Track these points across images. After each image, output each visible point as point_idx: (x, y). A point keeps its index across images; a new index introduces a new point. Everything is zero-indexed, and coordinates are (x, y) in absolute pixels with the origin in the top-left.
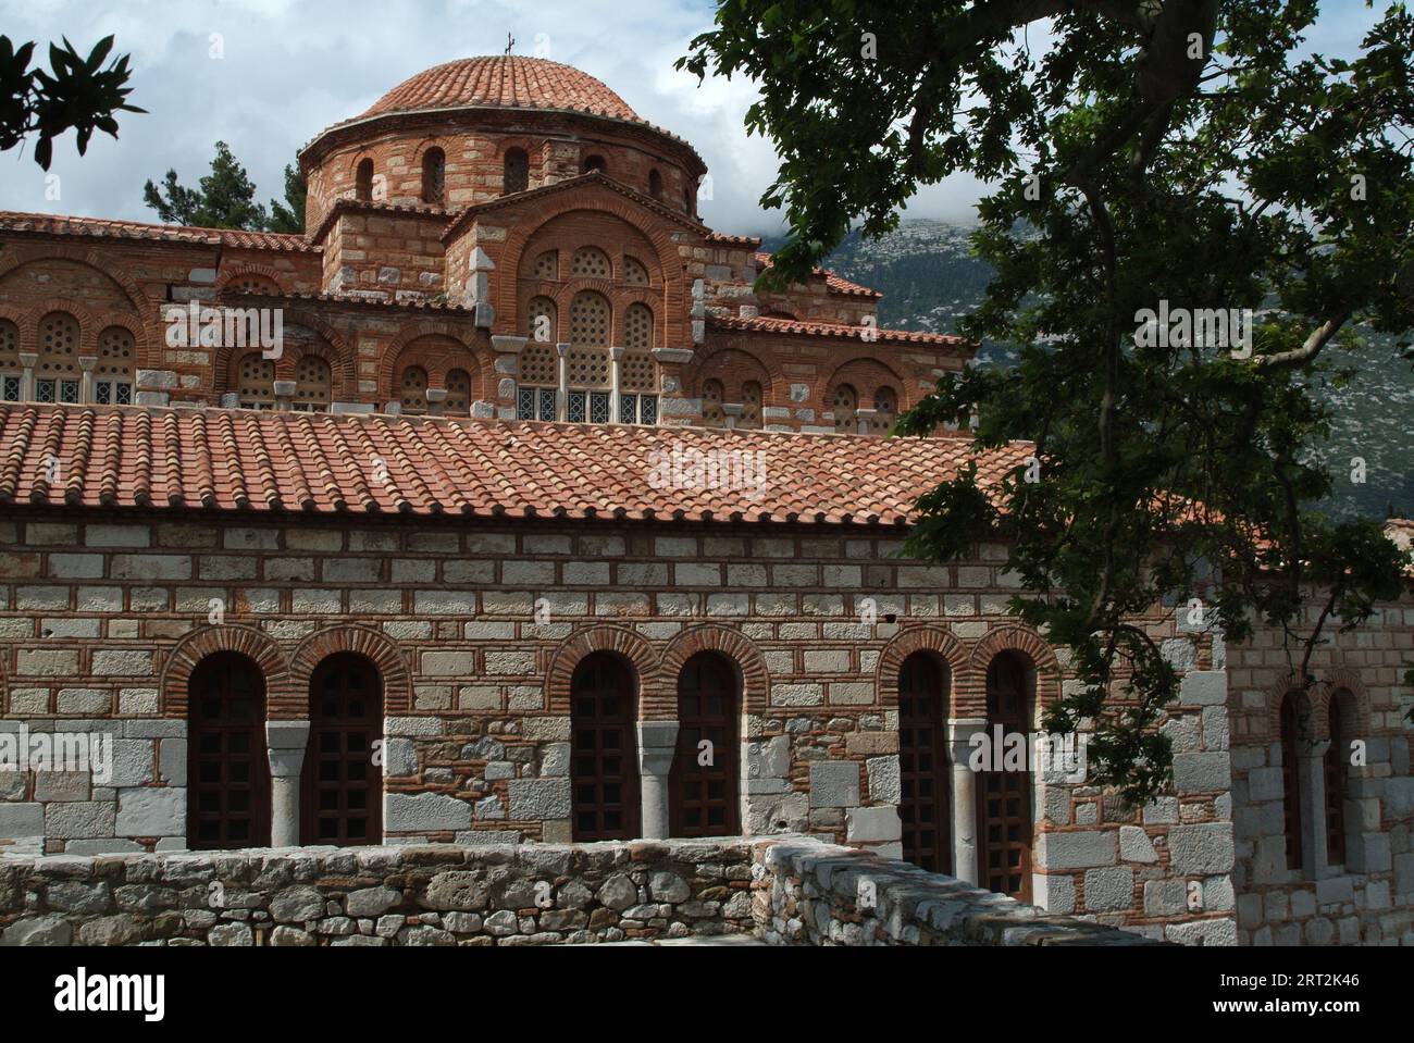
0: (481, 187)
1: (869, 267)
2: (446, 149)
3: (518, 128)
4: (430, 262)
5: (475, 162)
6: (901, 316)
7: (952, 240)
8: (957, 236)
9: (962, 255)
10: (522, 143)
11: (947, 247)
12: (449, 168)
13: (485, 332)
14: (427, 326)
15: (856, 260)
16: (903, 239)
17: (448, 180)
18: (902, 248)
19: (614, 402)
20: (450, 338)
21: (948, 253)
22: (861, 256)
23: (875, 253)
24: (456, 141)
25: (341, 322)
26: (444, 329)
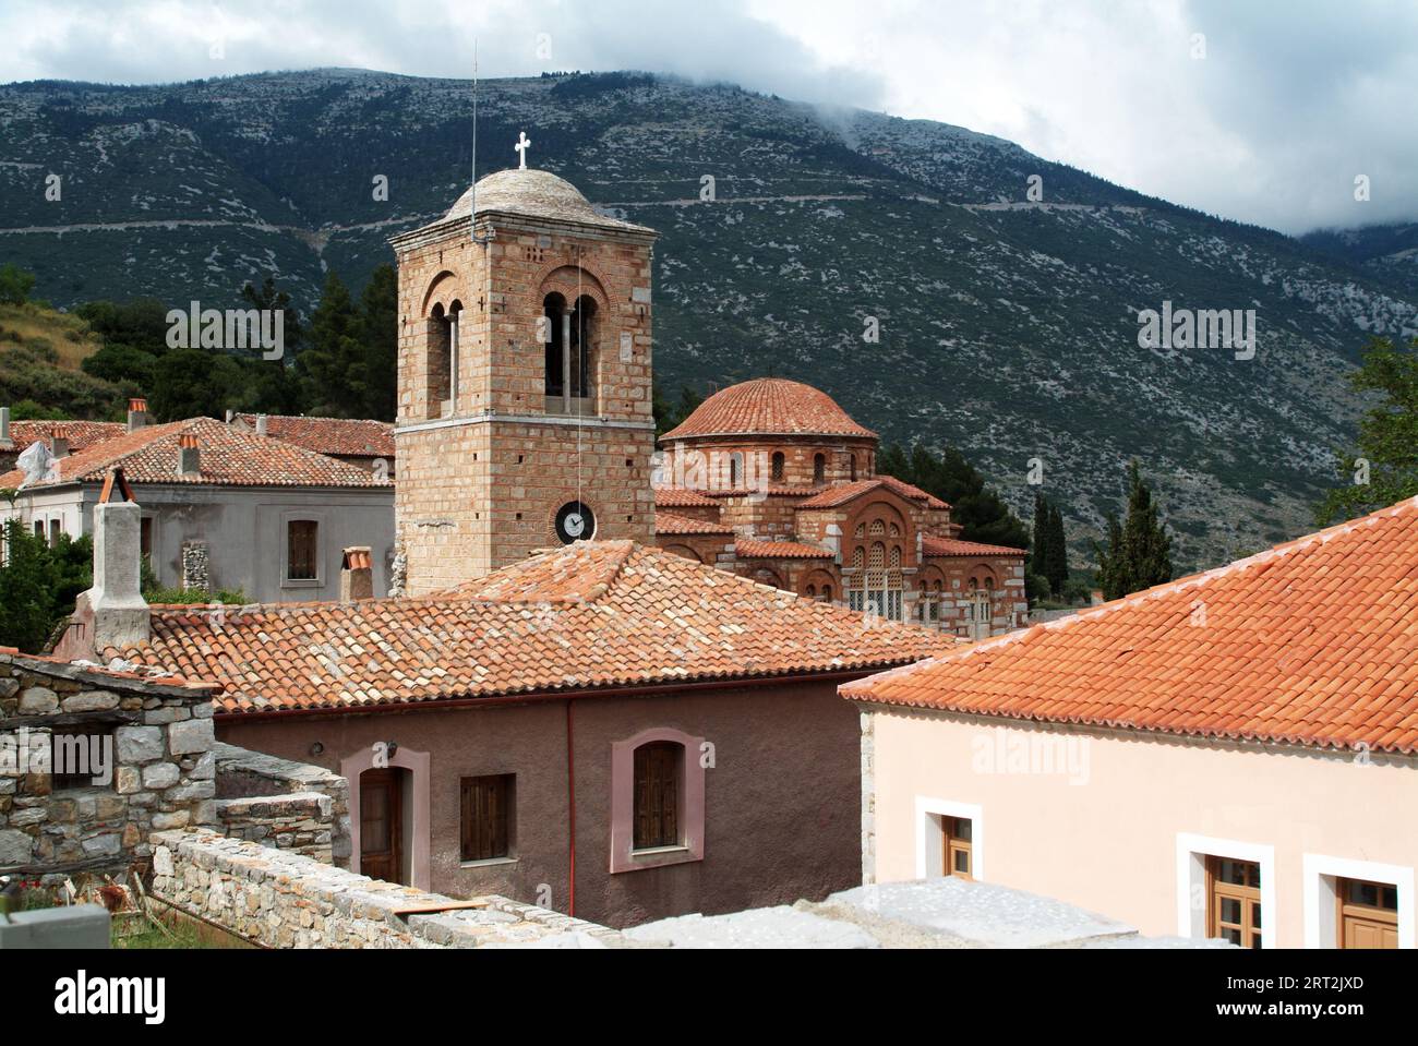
0: (804, 475)
1: (417, 127)
2: (785, 453)
3: (820, 443)
4: (788, 519)
5: (802, 462)
6: (450, 180)
7: (500, 104)
8: (506, 100)
9: (510, 121)
10: (822, 451)
11: (495, 112)
12: (786, 464)
13: (839, 567)
14: (817, 565)
15: (404, 119)
16: (451, 99)
17: (786, 470)
18: (450, 109)
19: (886, 595)
20: (823, 570)
21: (496, 118)
22: (409, 115)
23: (423, 112)
24: (790, 449)
25: (783, 566)
26: (822, 566)
